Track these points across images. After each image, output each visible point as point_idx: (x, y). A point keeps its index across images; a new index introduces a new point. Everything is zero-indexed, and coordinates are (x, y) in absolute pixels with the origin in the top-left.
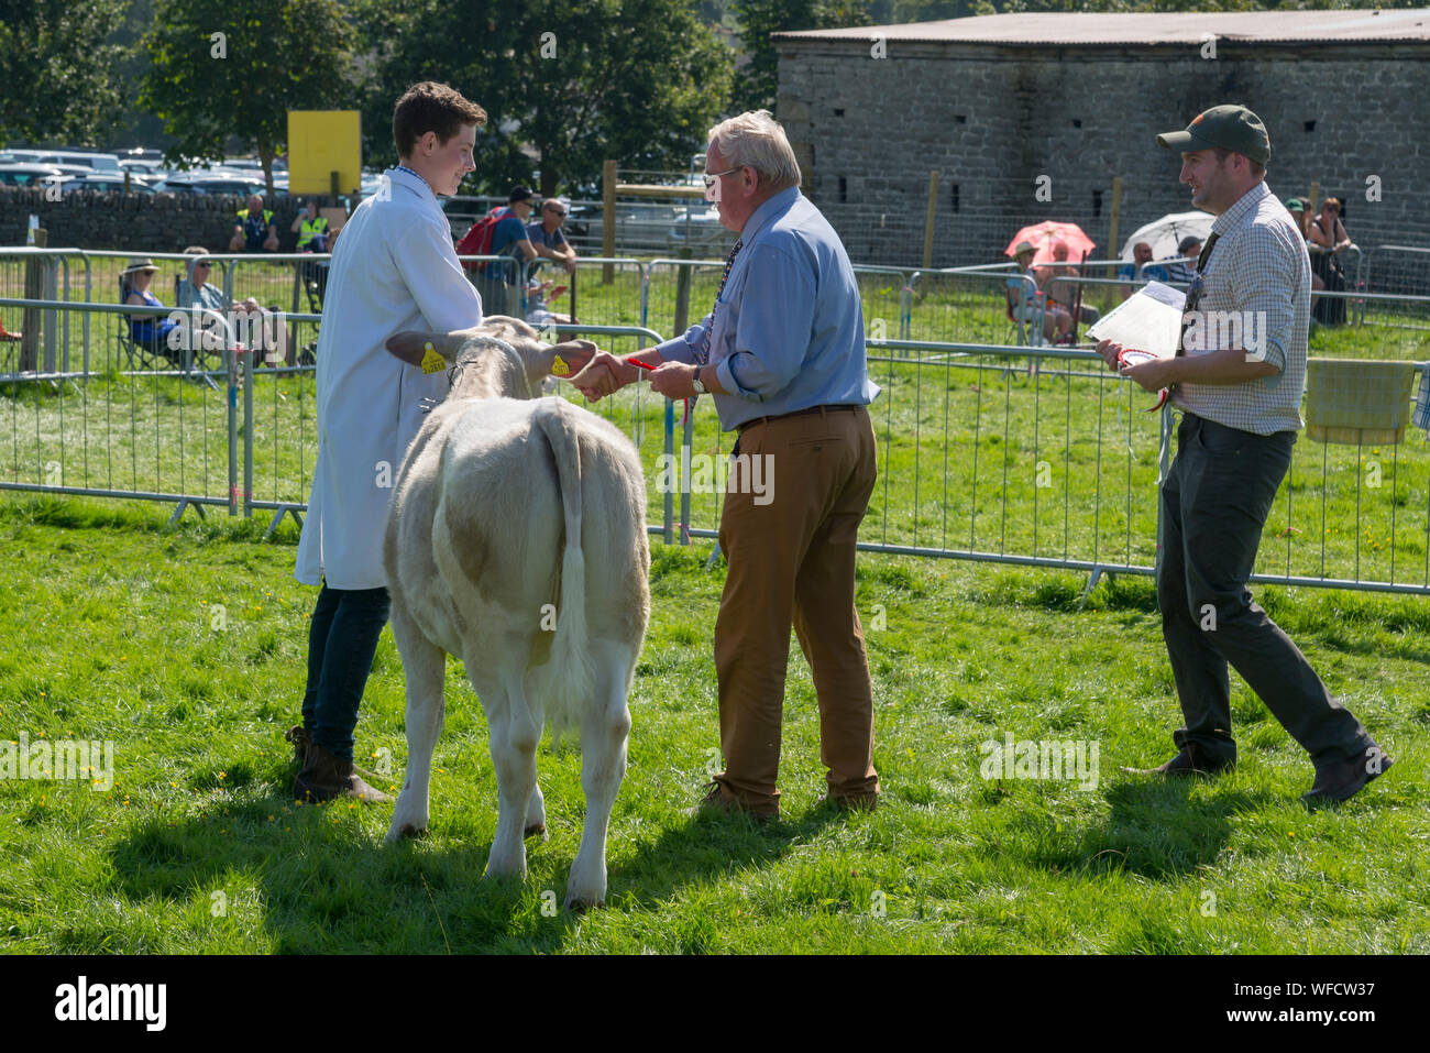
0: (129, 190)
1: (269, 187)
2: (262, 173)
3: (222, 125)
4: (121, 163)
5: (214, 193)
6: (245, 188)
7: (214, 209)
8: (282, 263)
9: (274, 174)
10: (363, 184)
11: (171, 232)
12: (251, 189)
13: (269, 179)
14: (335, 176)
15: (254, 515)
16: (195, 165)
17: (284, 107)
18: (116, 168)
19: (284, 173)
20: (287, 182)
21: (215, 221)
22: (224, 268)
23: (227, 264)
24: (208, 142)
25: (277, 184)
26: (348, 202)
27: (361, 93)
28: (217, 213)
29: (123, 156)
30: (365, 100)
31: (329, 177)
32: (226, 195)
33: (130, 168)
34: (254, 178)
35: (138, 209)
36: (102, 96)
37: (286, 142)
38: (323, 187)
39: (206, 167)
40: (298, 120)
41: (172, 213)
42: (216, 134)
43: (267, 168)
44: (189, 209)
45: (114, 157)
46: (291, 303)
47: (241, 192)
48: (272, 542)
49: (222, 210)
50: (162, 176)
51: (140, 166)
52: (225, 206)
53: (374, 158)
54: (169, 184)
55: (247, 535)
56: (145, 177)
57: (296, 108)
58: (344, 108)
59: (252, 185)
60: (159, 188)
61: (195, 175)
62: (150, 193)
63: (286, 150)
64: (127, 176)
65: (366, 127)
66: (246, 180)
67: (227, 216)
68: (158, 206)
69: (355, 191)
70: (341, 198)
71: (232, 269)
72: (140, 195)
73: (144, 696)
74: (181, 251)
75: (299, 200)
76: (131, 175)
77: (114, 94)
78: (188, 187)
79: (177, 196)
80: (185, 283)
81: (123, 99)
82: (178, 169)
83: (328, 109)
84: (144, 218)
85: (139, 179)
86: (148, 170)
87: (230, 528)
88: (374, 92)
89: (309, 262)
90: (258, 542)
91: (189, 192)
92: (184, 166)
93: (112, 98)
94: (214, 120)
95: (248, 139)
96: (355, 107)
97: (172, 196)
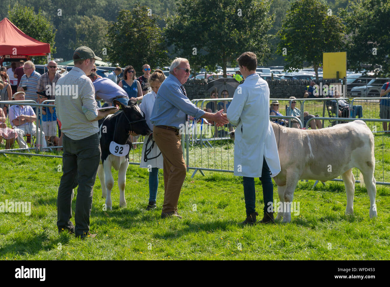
0: (273, 79)
1: (317, 76)
2: (314, 72)
3: (302, 58)
4: (271, 71)
5: (299, 79)
6: (309, 77)
7: (299, 84)
8: (320, 101)
9: (319, 72)
10: (347, 75)
11: (285, 92)
12: (311, 77)
13: (317, 74)
14: (338, 73)
15: (309, 182)
16: (293, 71)
17: (322, 51)
18: (269, 72)
19: (322, 72)
20: (322, 75)
21: (299, 88)
22: (301, 103)
23: (302, 101)
24: (298, 63)
25: (319, 76)
26: (342, 81)
27: (347, 46)
28: (300, 85)
29: (271, 69)
30: (348, 48)
31: (336, 73)
32: (303, 80)
33: (274, 72)
34: (313, 74)
35: (276, 85)
36: (265, 50)
37: (322, 62)
38: (334, 76)
39: (297, 71)
40: (327, 56)
41: (285, 86)
42: (300, 61)
43: (316, 70)
44: (291, 84)
45: (269, 69)
46: (322, 114)
47: (308, 79)
48: (315, 190)
49: (301, 85)
50: (284, 74)
51: (277, 71)
52: (303, 83)
53: (351, 67)
54: (285, 77)
55: (307, 187)
56: (279, 75)
57: (326, 52)
58: (341, 51)
59: (312, 76)
60: (282, 78)
61: (294, 74)
62: (279, 80)
63: (322, 65)
64: (272, 75)
65: (348, 57)
66: (310, 75)
67: (303, 86)
68: (282, 84)
69: (344, 78)
70: (340, 80)
71: (303, 103)
72: (276, 80)
73: (273, 239)
74: (288, 98)
75: (326, 81)
76: (274, 74)
77: (269, 49)
78: (291, 77)
79: (288, 80)
80: (289, 108)
81: (272, 50)
82: (288, 72)
83: (337, 51)
84: (277, 88)
85: (276, 75)
86: (279, 73)
87: (301, 185)
88: (352, 46)
89: (328, 100)
90: (310, 190)
91: (291, 79)
92: (290, 71)
93: (268, 51)
94: (300, 57)
95: (310, 62)
96: (346, 51)
97: (286, 80)
